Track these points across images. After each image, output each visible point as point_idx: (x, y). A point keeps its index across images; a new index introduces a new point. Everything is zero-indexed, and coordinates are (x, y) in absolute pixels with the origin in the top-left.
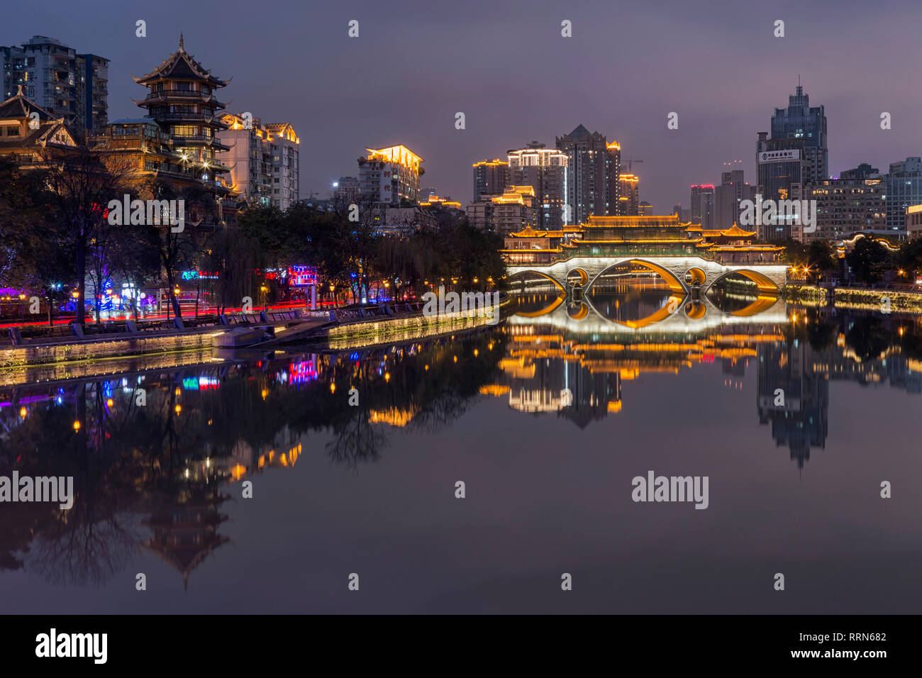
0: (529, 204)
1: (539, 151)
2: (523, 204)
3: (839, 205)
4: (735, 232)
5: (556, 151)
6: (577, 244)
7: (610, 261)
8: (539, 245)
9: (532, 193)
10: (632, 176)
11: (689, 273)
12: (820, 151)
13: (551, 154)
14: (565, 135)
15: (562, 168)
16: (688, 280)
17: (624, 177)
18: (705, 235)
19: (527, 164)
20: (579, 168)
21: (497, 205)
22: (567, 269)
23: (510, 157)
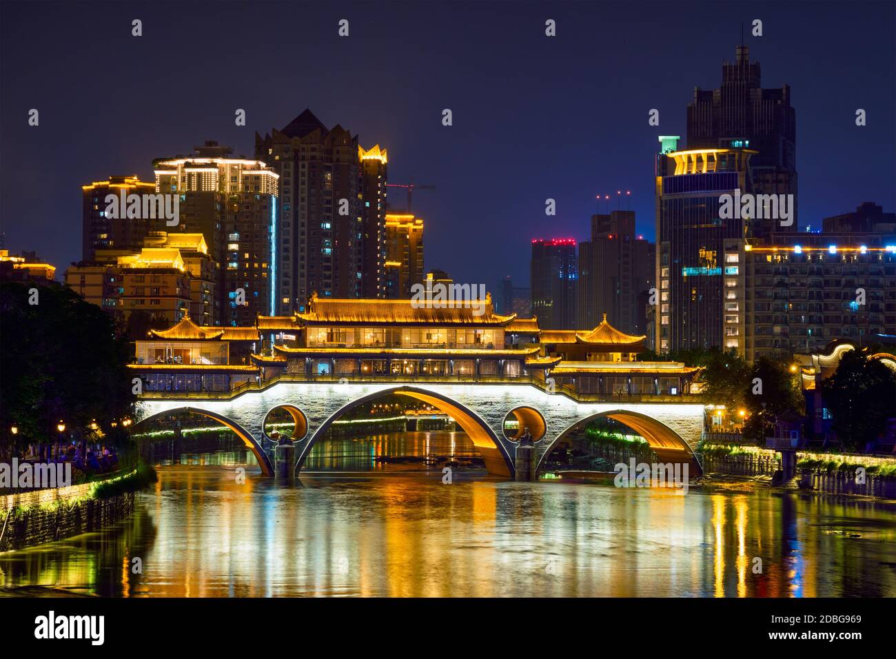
0: (196, 270)
1: (219, 161)
2: (183, 269)
3: (817, 285)
4: (604, 335)
5: (253, 163)
6: (288, 355)
7: (351, 392)
8: (206, 355)
9: (203, 248)
10: (412, 217)
11: (511, 416)
12: (781, 177)
13: (244, 168)
14: (274, 130)
15: (267, 198)
16: (511, 432)
17: (393, 220)
18: (545, 341)
19: (194, 189)
20: (303, 200)
21: (129, 271)
22: (264, 404)
23: (158, 173)
